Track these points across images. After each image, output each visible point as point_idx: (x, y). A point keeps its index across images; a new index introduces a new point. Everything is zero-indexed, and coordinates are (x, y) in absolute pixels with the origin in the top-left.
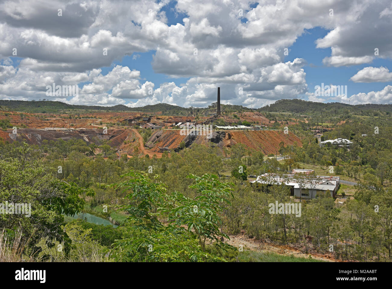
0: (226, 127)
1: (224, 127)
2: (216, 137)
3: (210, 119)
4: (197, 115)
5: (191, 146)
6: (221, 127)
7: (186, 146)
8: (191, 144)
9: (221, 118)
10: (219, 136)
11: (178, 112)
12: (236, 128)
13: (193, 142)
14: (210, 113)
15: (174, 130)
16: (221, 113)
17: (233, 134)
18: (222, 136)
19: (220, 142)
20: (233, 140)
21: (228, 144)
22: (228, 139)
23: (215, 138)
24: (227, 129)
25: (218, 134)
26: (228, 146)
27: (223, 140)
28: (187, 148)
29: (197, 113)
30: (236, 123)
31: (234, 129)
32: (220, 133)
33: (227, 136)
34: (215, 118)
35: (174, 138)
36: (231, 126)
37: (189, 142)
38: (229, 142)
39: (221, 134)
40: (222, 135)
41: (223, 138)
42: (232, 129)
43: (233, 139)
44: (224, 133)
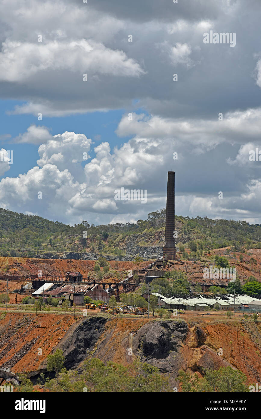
0: (191, 302)
1: (183, 301)
2: (160, 339)
3: (143, 272)
4: (100, 248)
5: (82, 364)
6: (176, 301)
7: (65, 365)
8: (81, 360)
9: (177, 267)
10: (169, 335)
11: (38, 239)
12: (222, 302)
13: (88, 351)
14: (143, 244)
15: (31, 315)
16: (178, 252)
17: (212, 331)
18: (178, 336)
19: (172, 355)
20: (210, 349)
21: (193, 361)
22: (194, 347)
23: (155, 342)
24: (196, 308)
25: (165, 331)
26: (196, 368)
27: (180, 350)
28: (70, 372)
29: (100, 244)
30: (222, 286)
31: (218, 308)
32: (171, 326)
33: (192, 337)
34: (158, 267)
35: (29, 339)
36: (206, 297)
37: (76, 352)
38: (197, 356)
39: (173, 331)
40: (176, 333)
41: (180, 343)
42: (211, 306)
43: (209, 345)
44: (182, 328)
